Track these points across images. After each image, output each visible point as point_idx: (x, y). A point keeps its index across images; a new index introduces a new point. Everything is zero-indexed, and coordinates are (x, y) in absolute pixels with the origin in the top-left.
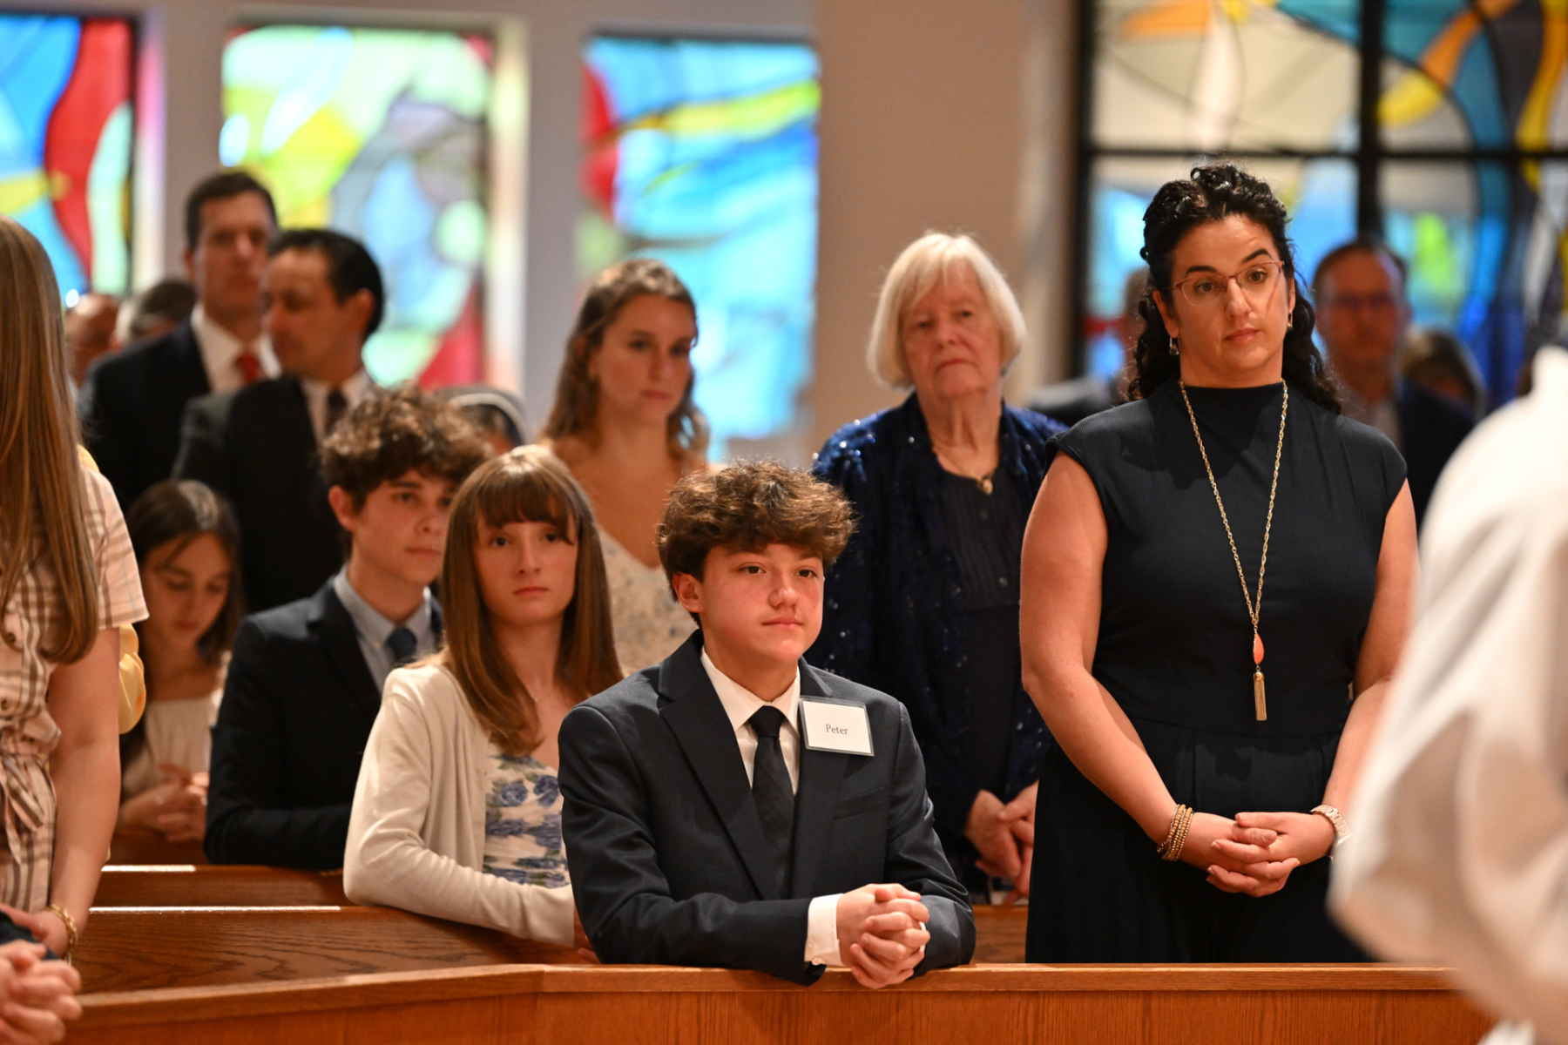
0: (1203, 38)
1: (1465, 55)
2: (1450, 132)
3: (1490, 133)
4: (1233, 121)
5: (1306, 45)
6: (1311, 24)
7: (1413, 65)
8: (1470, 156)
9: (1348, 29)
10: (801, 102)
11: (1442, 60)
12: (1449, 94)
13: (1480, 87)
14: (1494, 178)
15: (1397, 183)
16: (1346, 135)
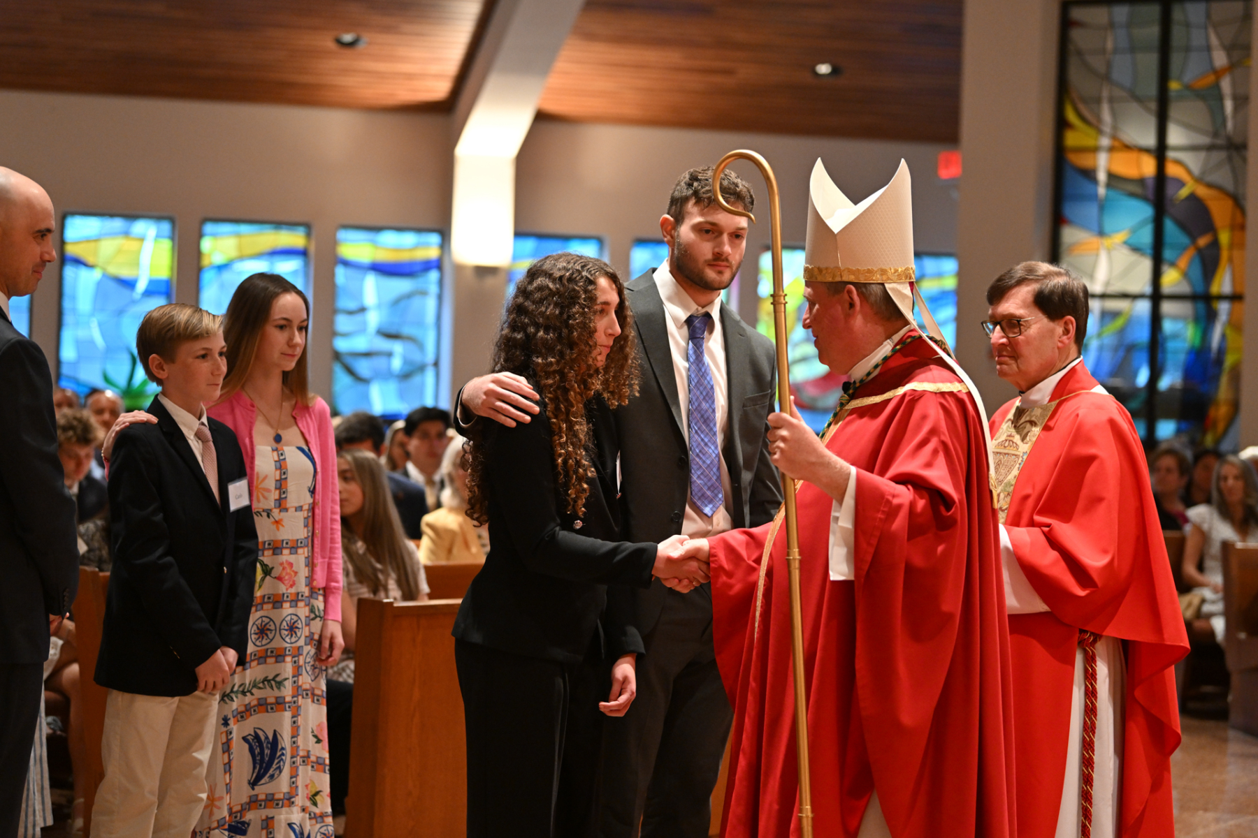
0: (1097, 255)
1: (1190, 263)
2: (1185, 288)
3: (1200, 289)
4: (1107, 283)
5: (1134, 257)
6: (1136, 249)
7: (1173, 264)
8: (1193, 297)
9: (1149, 251)
10: (950, 283)
11: (1183, 263)
12: (1185, 275)
13: (1197, 272)
14: (1201, 306)
15: (1167, 307)
16: (1148, 289)
